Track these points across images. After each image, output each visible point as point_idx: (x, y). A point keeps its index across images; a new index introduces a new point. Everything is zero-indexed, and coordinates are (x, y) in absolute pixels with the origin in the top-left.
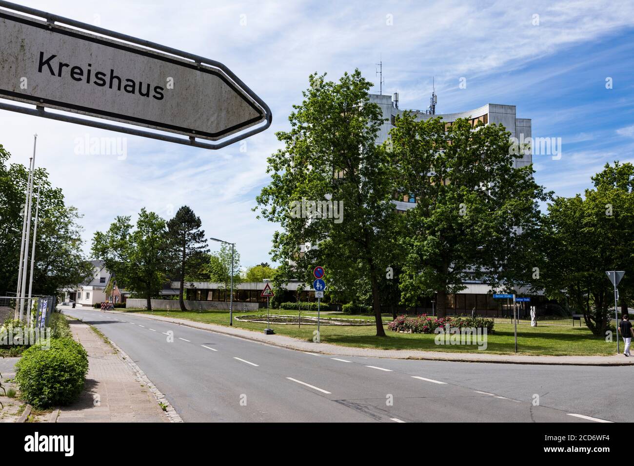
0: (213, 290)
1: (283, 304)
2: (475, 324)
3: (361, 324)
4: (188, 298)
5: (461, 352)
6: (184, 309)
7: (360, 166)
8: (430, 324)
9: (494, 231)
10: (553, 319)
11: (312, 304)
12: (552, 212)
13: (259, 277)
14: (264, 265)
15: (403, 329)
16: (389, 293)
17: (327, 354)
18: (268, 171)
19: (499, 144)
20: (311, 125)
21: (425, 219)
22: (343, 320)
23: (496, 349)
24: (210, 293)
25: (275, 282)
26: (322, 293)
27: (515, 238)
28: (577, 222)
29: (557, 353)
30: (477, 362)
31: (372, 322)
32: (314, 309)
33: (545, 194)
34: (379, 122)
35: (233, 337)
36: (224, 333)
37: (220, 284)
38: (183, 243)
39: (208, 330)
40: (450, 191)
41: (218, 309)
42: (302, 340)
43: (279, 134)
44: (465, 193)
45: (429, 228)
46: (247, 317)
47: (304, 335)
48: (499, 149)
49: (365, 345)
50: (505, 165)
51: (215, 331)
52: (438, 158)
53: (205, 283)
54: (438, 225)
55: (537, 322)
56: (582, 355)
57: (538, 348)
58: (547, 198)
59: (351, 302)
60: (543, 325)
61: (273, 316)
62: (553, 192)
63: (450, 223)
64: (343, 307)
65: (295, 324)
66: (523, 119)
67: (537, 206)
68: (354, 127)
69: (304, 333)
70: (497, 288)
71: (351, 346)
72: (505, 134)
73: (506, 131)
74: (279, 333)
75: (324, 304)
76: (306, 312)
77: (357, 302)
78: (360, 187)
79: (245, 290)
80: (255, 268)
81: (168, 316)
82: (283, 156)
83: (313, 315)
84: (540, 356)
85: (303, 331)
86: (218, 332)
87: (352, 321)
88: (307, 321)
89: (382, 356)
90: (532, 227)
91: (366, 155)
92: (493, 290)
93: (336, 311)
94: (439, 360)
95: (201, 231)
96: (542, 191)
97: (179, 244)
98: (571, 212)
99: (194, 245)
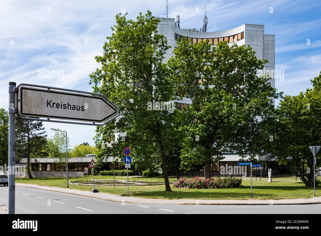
0: (50, 163)
1: (101, 172)
2: (229, 181)
3: (155, 184)
4: (33, 170)
5: (218, 199)
6: (31, 178)
7: (153, 79)
8: (201, 182)
9: (243, 120)
10: (283, 177)
11: (122, 171)
12: (282, 106)
13: (82, 153)
14: (86, 144)
15: (183, 186)
16: (174, 162)
17: (134, 203)
18: (90, 84)
19: (248, 59)
20: (119, 51)
21: (197, 113)
22: (143, 182)
23: (240, 196)
24: (49, 166)
25: (98, 158)
26: (130, 165)
27: (257, 124)
28: (298, 112)
29: (277, 198)
30: (227, 204)
31: (163, 182)
32: (123, 174)
33: (278, 94)
34: (165, 48)
35: (71, 195)
36: (64, 193)
37: (56, 159)
38: (28, 130)
39: (53, 191)
40: (214, 93)
41: (55, 177)
42: (118, 195)
43: (97, 58)
44: (224, 94)
45: (199, 118)
46: (77, 182)
47: (118, 192)
48: (247, 63)
49: (158, 197)
50: (251, 74)
51: (58, 192)
52: (206, 70)
53: (45, 159)
54: (206, 116)
55: (272, 179)
56: (291, 199)
57: (266, 195)
58: (279, 97)
59: (149, 169)
60: (277, 181)
61: (96, 180)
62: (282, 93)
63: (214, 116)
64: (143, 173)
65: (111, 185)
66: (269, 35)
67: (272, 102)
68: (148, 52)
69: (118, 191)
70: (245, 158)
71: (149, 198)
72: (251, 52)
73: (252, 51)
74: (101, 191)
75: (130, 171)
76: (118, 177)
77: (152, 169)
78: (153, 93)
79: (73, 163)
80: (79, 147)
81: (22, 183)
82: (101, 73)
83: (122, 179)
84: (266, 200)
85: (117, 189)
86: (60, 192)
87: (149, 182)
88: (119, 183)
89: (169, 203)
90: (269, 116)
91: (156, 71)
92: (242, 159)
93: (138, 175)
94: (204, 204)
96: (275, 92)
97: (24, 131)
98: (295, 105)
99: (35, 132)
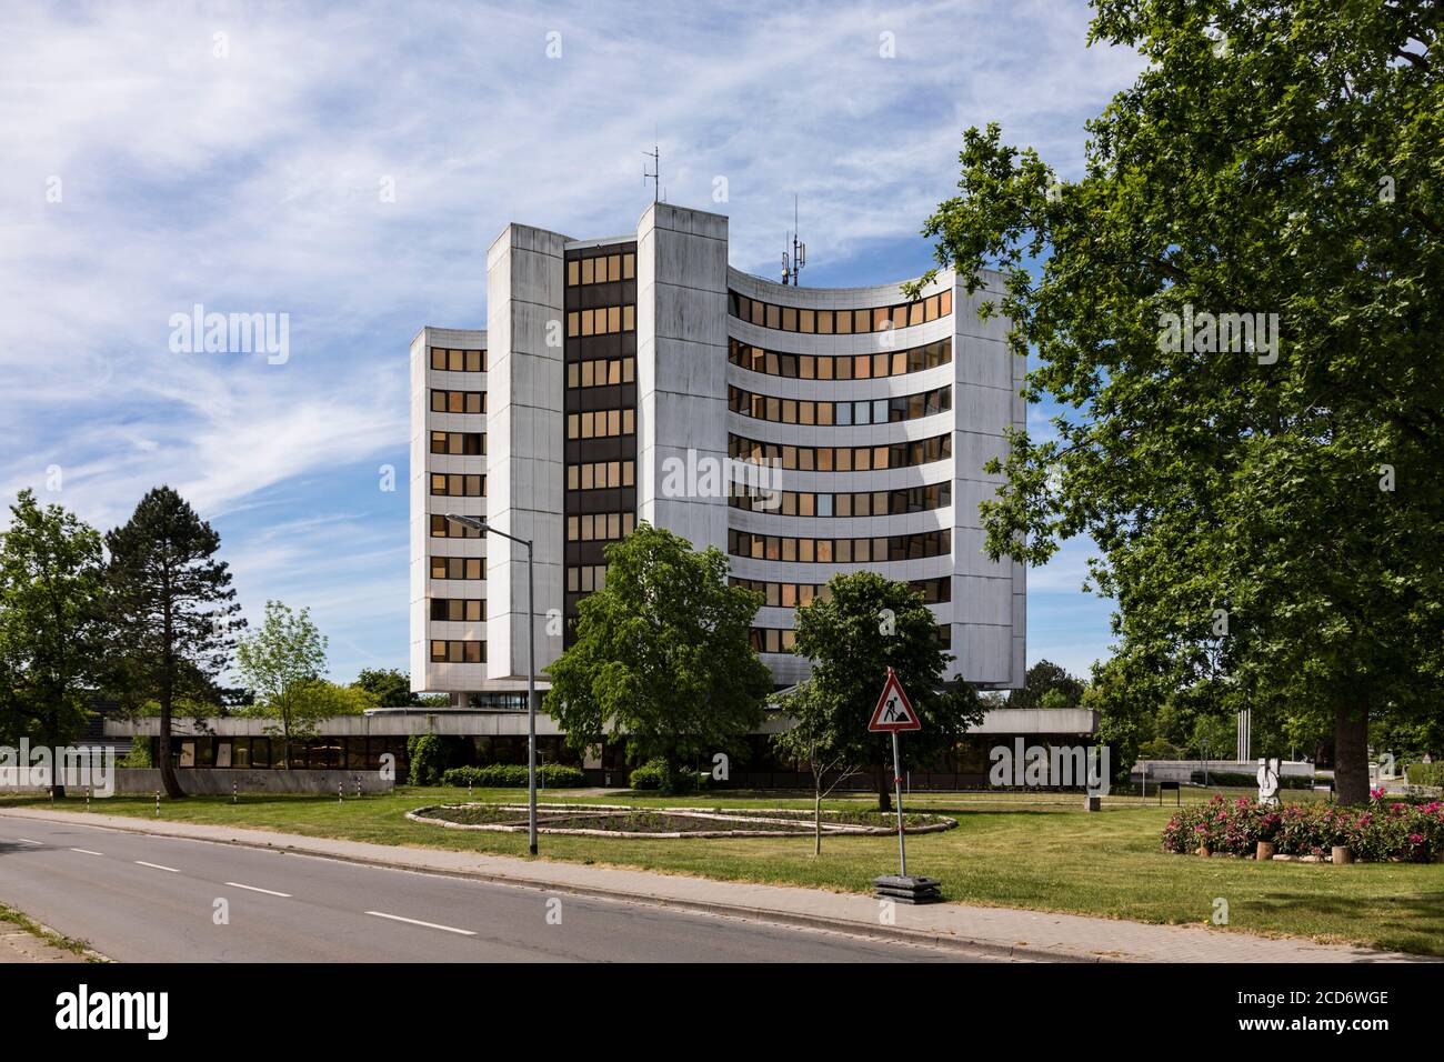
1: (450, 772)
6: (175, 794)
24: (225, 747)
41: (267, 790)
75: (572, 770)
93: (603, 786)
95: (217, 563)
99: (193, 606)
